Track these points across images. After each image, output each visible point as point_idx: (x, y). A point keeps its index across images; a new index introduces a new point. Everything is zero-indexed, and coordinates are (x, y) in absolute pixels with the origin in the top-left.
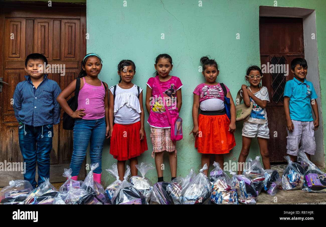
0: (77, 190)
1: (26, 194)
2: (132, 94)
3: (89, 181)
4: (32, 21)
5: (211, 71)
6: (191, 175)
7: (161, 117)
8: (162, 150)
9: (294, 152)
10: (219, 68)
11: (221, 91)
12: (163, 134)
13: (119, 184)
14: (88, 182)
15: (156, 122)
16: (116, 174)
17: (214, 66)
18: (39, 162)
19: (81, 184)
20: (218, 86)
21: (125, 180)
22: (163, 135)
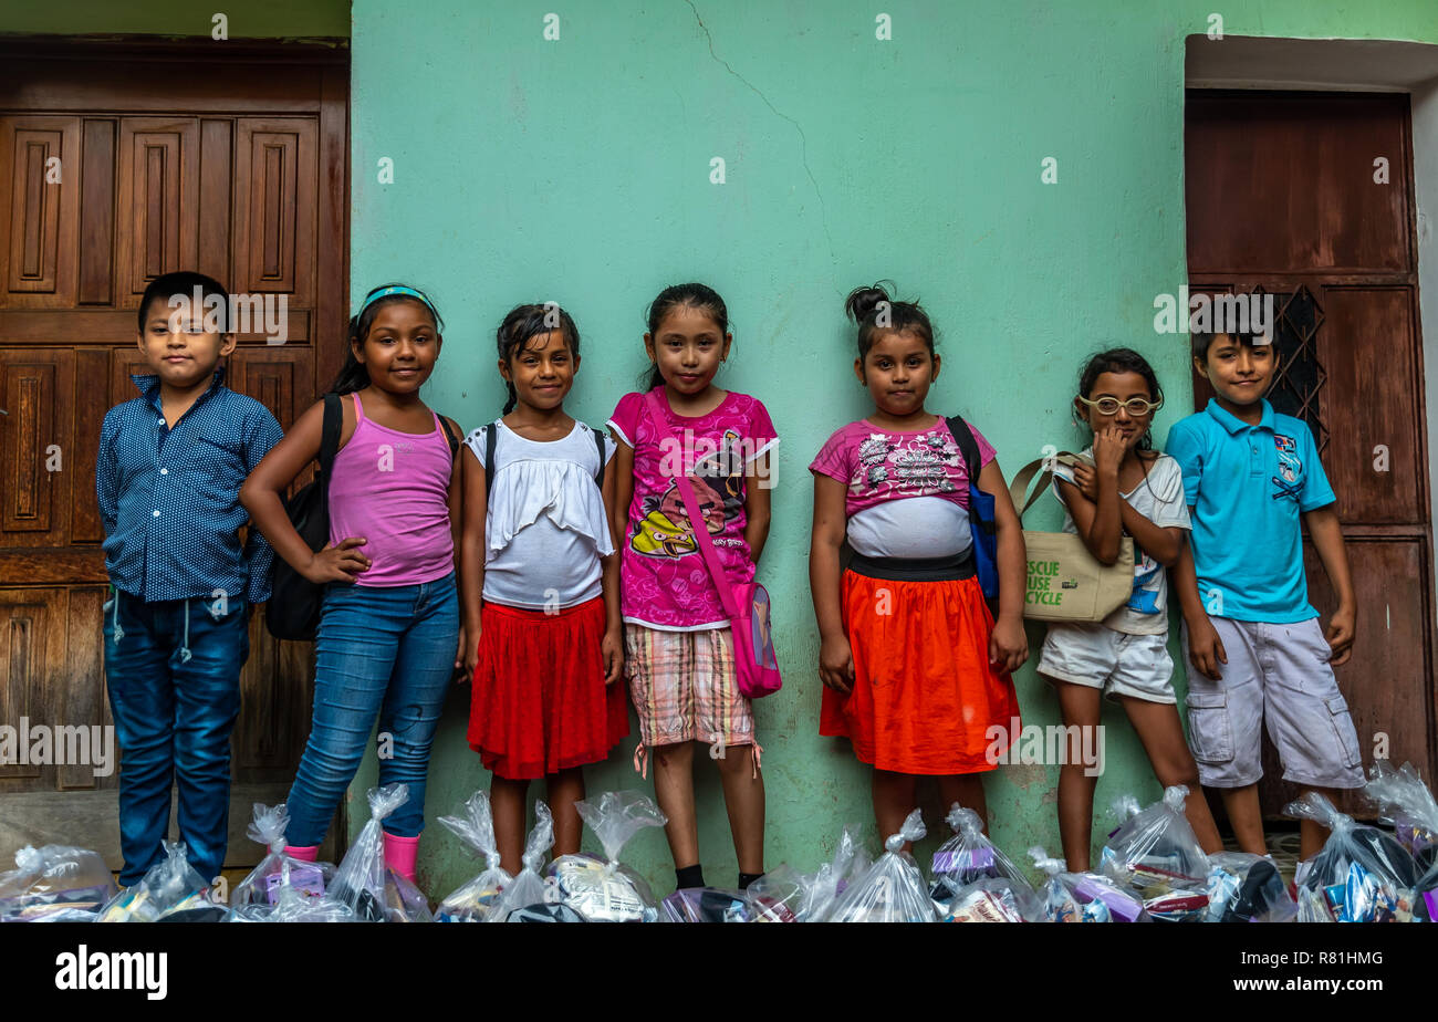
0: (314, 905)
1: (90, 910)
2: (573, 466)
3: (363, 869)
4: (110, 126)
5: (899, 355)
6: (845, 864)
7: (677, 576)
8: (685, 735)
9: (1222, 769)
10: (939, 343)
11: (954, 462)
12: (685, 659)
13: (500, 888)
14: (359, 870)
15: (650, 602)
16: (485, 838)
17: (914, 333)
18: (183, 771)
19: (327, 880)
20: (938, 434)
21: (528, 872)
22: (688, 663)
